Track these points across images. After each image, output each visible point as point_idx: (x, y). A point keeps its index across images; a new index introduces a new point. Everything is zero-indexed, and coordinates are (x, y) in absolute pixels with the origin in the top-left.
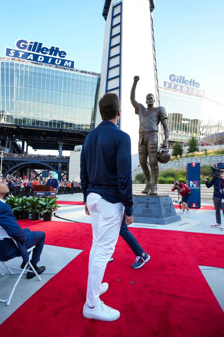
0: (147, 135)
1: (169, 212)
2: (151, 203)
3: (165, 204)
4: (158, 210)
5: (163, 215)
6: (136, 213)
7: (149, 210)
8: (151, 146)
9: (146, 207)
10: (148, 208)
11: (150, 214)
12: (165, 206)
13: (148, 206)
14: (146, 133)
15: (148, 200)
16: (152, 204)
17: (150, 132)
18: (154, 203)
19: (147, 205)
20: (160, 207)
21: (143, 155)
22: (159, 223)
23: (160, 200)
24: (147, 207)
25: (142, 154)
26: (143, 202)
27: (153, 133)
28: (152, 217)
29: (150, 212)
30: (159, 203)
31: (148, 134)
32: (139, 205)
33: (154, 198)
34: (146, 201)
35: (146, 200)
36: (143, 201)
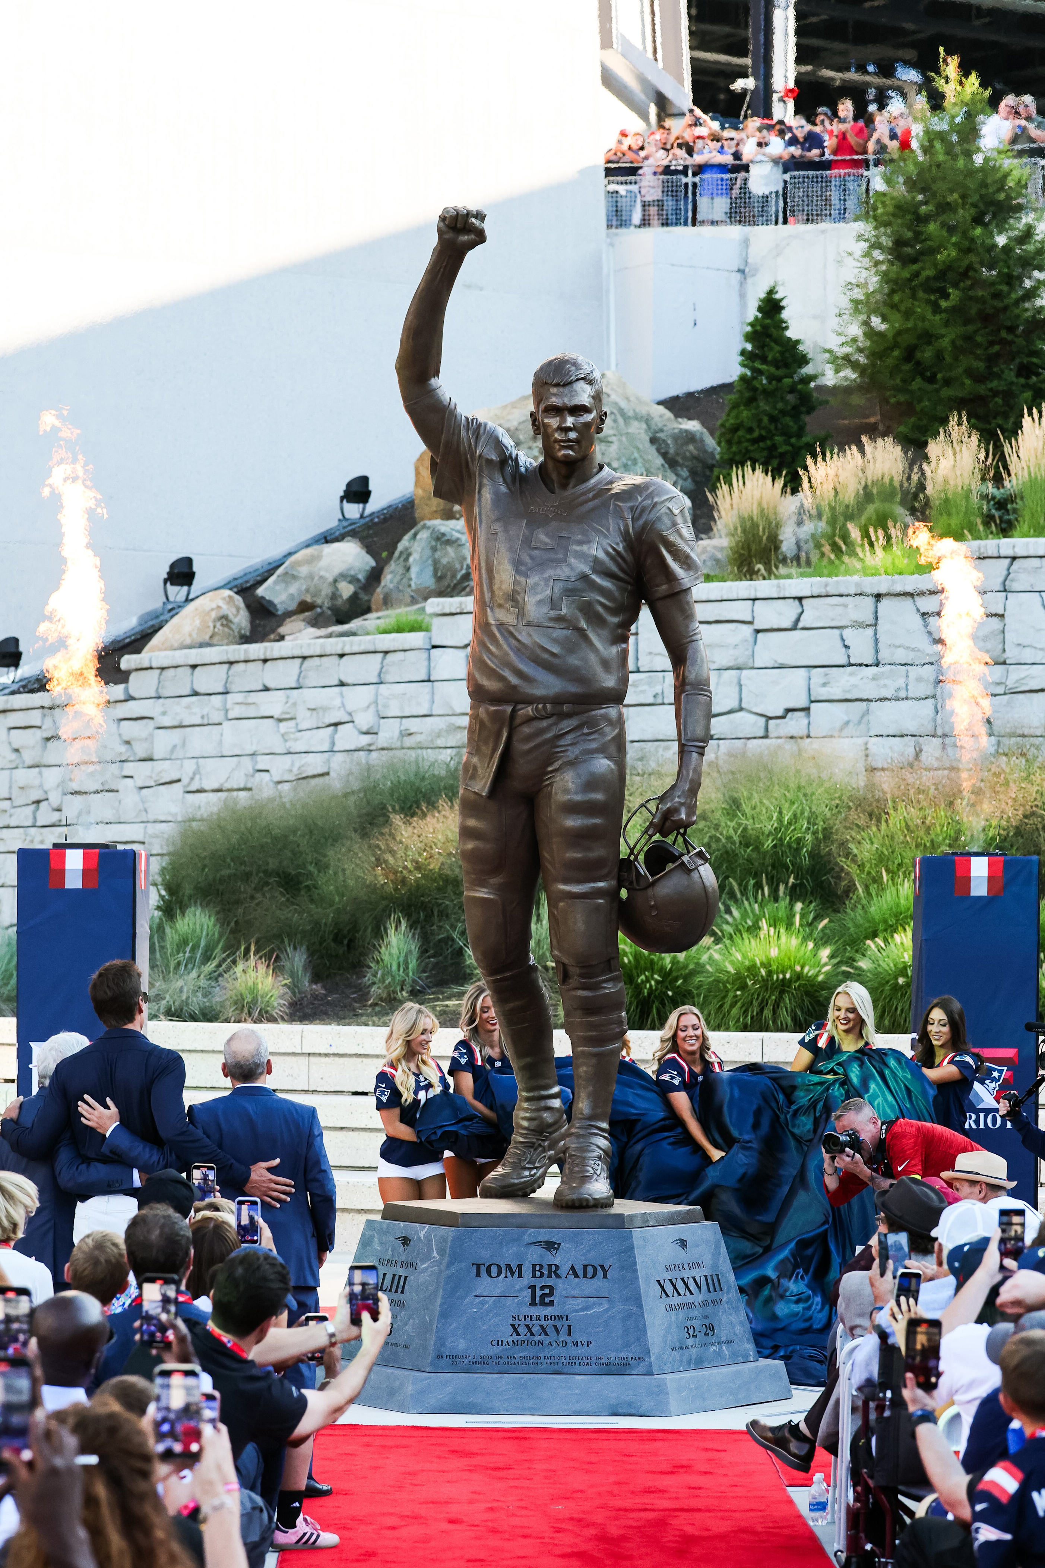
0: (542, 731)
1: (700, 1336)
2: (573, 1268)
3: (667, 1276)
4: (624, 1320)
5: (655, 1351)
6: (462, 1345)
7: (560, 1318)
8: (572, 822)
9: (533, 1303)
10: (549, 1311)
11: (561, 1351)
12: (669, 1289)
13: (551, 1293)
14: (530, 710)
15: (550, 1246)
16: (577, 1276)
17: (566, 708)
18: (590, 1271)
19: (539, 1283)
20: (637, 1300)
21: (495, 881)
22: (630, 1404)
23: (632, 1248)
24: (546, 1298)
25: (496, 870)
26: (508, 1266)
27: (584, 717)
28: (581, 1369)
29: (563, 1337)
30: (630, 1267)
31: (545, 723)
32: (485, 1285)
33: (593, 1236)
34: (535, 1255)
35: (533, 1248)
36: (509, 1255)
